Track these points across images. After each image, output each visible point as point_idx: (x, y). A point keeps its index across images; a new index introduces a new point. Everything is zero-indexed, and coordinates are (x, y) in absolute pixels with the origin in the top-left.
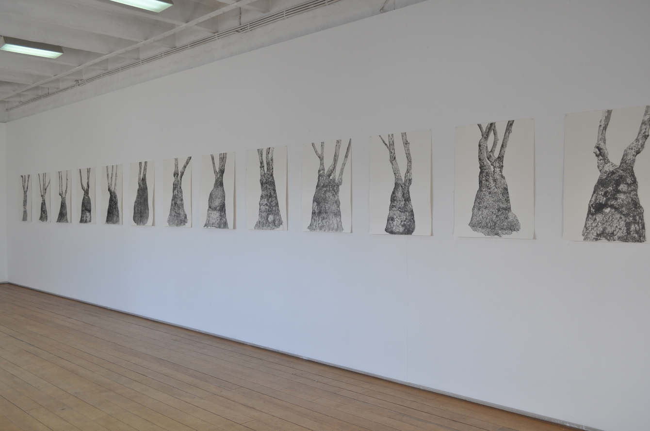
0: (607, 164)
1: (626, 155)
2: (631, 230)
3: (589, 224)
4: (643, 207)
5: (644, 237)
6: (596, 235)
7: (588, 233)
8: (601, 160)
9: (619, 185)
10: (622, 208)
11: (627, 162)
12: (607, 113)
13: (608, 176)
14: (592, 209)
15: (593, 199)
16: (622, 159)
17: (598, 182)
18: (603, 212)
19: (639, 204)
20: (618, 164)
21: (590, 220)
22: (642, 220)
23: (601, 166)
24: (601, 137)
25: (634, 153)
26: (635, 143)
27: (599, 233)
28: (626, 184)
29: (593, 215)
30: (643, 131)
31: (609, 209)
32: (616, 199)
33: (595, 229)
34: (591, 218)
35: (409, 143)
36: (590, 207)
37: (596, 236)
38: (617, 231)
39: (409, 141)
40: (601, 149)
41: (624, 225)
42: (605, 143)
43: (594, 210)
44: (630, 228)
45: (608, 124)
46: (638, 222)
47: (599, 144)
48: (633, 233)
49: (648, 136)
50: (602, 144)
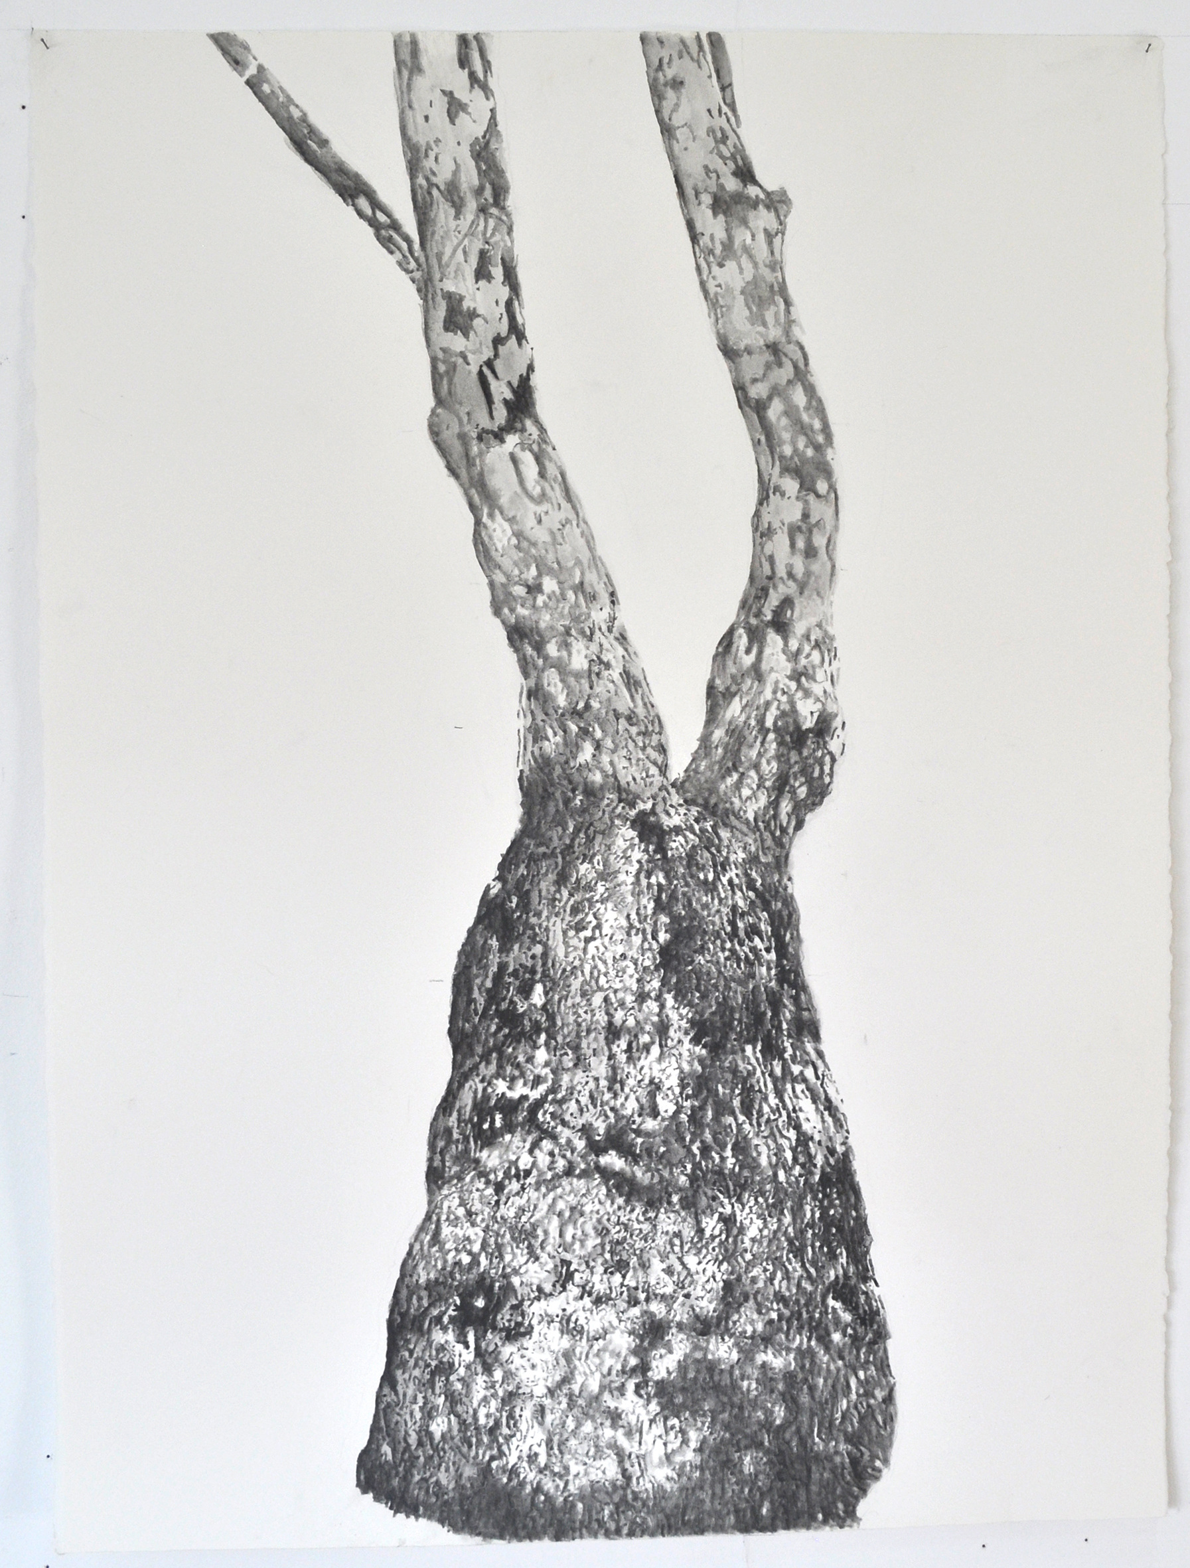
35: (777, 202)
39: (769, 177)
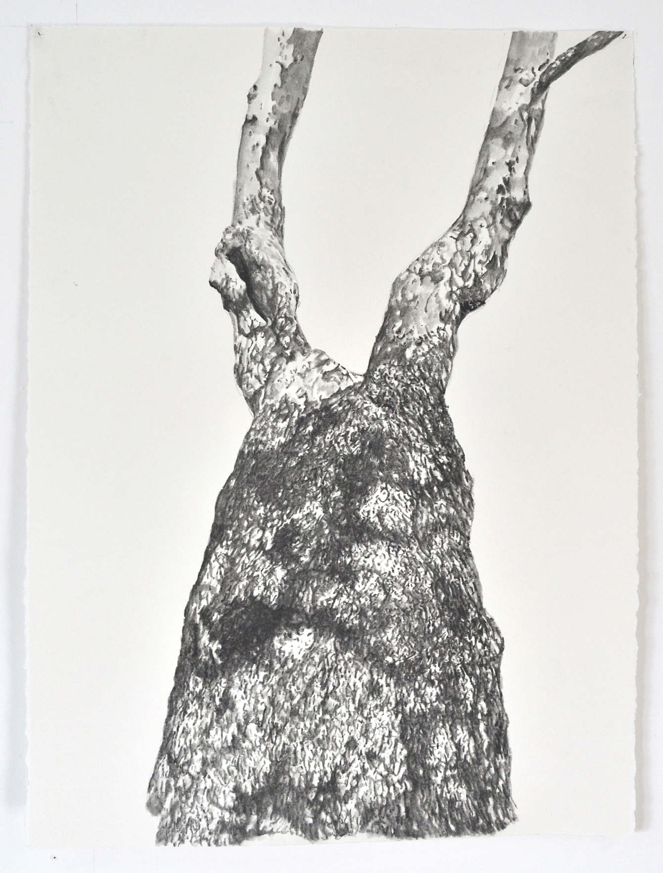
0: (292, 358)
1: (405, 311)
2: (432, 762)
3: (186, 732)
4: (498, 623)
5: (505, 799)
6: (229, 800)
7: (183, 792)
8: (254, 332)
9: (364, 493)
10: (383, 626)
11: (409, 354)
12: (289, 51)
13: (295, 438)
14: (205, 639)
15: (212, 580)
16: (382, 335)
17: (240, 466)
18: (272, 654)
19: (480, 610)
20: (358, 364)
21: (192, 708)
22: (494, 697)
23: (257, 369)
24: (252, 188)
25: (447, 304)
26: (452, 246)
27: (247, 787)
28: (403, 485)
29: (209, 674)
30: (495, 180)
31: (306, 637)
32: (348, 576)
33: (225, 765)
34: (199, 697)
36: (190, 628)
37: (234, 810)
38: (355, 769)
40: (261, 266)
41: (395, 734)
42: (279, 231)
43: (216, 646)
44: (426, 751)
45: (295, 116)
46: (472, 716)
47: (246, 236)
48: (446, 780)
49: (526, 206)
50: (262, 234)
